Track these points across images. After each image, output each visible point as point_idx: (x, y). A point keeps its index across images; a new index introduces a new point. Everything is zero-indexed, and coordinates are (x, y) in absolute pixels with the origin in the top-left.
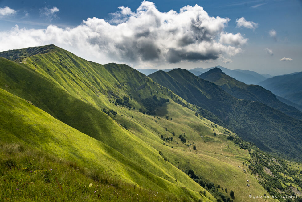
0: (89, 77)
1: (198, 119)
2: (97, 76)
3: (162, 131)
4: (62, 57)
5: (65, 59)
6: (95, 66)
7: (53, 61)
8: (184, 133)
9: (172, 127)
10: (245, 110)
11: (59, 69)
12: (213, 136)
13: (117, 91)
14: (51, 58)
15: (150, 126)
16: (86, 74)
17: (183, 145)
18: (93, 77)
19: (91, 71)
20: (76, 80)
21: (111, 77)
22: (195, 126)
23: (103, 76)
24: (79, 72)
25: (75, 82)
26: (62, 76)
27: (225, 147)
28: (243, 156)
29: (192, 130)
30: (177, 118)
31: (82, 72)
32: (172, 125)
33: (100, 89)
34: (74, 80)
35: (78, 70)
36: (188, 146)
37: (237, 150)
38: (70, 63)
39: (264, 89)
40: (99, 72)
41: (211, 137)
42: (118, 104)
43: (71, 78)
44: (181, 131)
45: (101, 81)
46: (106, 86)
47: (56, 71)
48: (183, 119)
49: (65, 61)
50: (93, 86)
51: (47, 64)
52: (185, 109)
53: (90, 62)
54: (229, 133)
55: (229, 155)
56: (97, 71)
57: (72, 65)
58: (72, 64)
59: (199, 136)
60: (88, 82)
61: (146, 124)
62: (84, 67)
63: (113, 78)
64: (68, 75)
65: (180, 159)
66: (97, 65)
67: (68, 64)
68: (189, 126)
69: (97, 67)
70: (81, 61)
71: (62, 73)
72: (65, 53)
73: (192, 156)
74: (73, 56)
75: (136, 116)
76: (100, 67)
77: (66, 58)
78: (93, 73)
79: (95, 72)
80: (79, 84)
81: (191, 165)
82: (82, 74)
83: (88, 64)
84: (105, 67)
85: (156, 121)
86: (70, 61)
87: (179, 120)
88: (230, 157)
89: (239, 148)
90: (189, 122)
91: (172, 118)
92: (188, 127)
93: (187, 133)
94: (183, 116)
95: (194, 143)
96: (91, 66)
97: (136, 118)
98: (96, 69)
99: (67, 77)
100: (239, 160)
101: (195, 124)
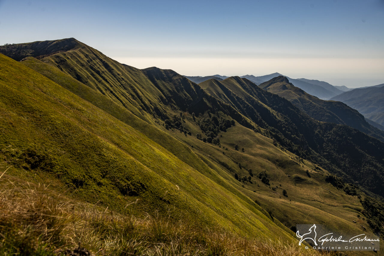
0: (127, 87)
1: (278, 150)
2: (136, 86)
3: (235, 168)
4: (89, 58)
5: (93, 61)
6: (131, 71)
7: (81, 63)
8: (265, 171)
9: (246, 162)
10: (329, 136)
11: (91, 75)
12: (305, 175)
13: (164, 109)
14: (77, 58)
15: (218, 160)
16: (122, 83)
17: (267, 187)
18: (132, 87)
19: (128, 78)
20: (114, 92)
21: (153, 87)
22: (277, 161)
23: (144, 86)
24: (114, 79)
25: (114, 94)
26: (97, 85)
27: (325, 192)
28: (352, 204)
29: (274, 166)
30: (250, 149)
31: (117, 80)
32: (246, 158)
33: (143, 105)
34: (111, 92)
35: (112, 77)
36: (274, 189)
37: (342, 196)
38: (100, 66)
39: (348, 107)
40: (136, 80)
41: (303, 177)
42: (170, 128)
43: (108, 88)
44: (260, 168)
45: (143, 93)
46: (150, 101)
47: (88, 78)
48: (258, 149)
49: (94, 63)
50: (134, 101)
51: (75, 68)
52: (258, 135)
53: (124, 65)
54: (321, 171)
55: (333, 204)
56: (134, 78)
57: (104, 69)
58: (102, 68)
59: (286, 175)
60: (127, 94)
61: (212, 157)
62: (119, 73)
63: (156, 89)
64: (103, 84)
65: (274, 210)
66: (133, 70)
67: (98, 68)
68: (269, 160)
69: (133, 72)
70: (112, 64)
71: (96, 81)
72: (91, 51)
73: (288, 205)
74: (101, 56)
75: (196, 145)
76: (137, 73)
77: (94, 59)
78: (131, 81)
79: (133, 80)
80: (119, 97)
81: (290, 219)
82: (118, 83)
83: (121, 67)
84: (144, 73)
85: (224, 153)
86: (99, 63)
87: (253, 152)
88: (335, 206)
89: (344, 194)
90: (267, 154)
91: (244, 148)
92: (268, 162)
93: (268, 170)
94: (258, 146)
95: (280, 185)
96: (126, 70)
97: (197, 148)
98: (132, 76)
99: (104, 88)
100: (348, 210)
101: (278, 158)
